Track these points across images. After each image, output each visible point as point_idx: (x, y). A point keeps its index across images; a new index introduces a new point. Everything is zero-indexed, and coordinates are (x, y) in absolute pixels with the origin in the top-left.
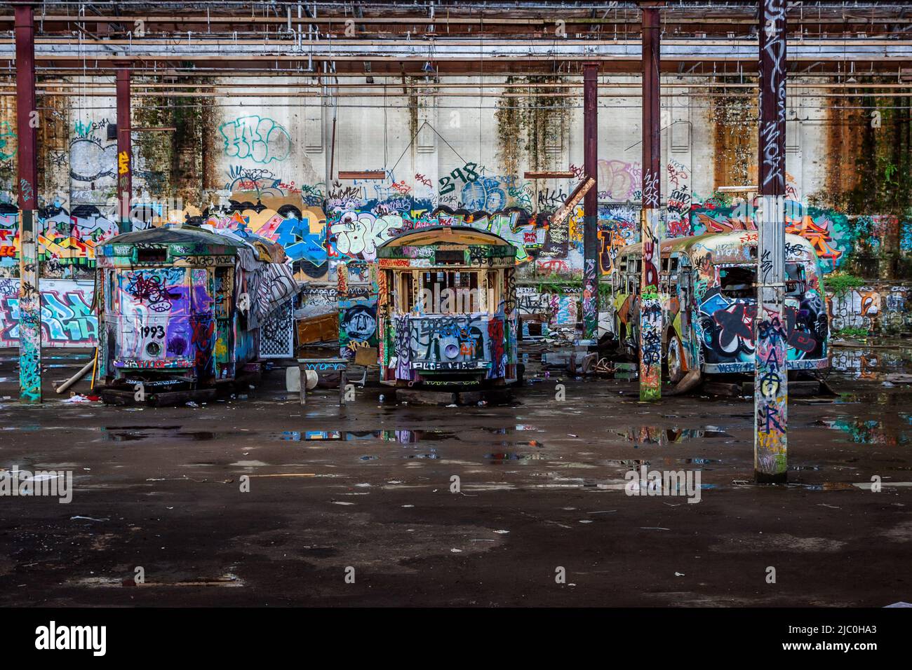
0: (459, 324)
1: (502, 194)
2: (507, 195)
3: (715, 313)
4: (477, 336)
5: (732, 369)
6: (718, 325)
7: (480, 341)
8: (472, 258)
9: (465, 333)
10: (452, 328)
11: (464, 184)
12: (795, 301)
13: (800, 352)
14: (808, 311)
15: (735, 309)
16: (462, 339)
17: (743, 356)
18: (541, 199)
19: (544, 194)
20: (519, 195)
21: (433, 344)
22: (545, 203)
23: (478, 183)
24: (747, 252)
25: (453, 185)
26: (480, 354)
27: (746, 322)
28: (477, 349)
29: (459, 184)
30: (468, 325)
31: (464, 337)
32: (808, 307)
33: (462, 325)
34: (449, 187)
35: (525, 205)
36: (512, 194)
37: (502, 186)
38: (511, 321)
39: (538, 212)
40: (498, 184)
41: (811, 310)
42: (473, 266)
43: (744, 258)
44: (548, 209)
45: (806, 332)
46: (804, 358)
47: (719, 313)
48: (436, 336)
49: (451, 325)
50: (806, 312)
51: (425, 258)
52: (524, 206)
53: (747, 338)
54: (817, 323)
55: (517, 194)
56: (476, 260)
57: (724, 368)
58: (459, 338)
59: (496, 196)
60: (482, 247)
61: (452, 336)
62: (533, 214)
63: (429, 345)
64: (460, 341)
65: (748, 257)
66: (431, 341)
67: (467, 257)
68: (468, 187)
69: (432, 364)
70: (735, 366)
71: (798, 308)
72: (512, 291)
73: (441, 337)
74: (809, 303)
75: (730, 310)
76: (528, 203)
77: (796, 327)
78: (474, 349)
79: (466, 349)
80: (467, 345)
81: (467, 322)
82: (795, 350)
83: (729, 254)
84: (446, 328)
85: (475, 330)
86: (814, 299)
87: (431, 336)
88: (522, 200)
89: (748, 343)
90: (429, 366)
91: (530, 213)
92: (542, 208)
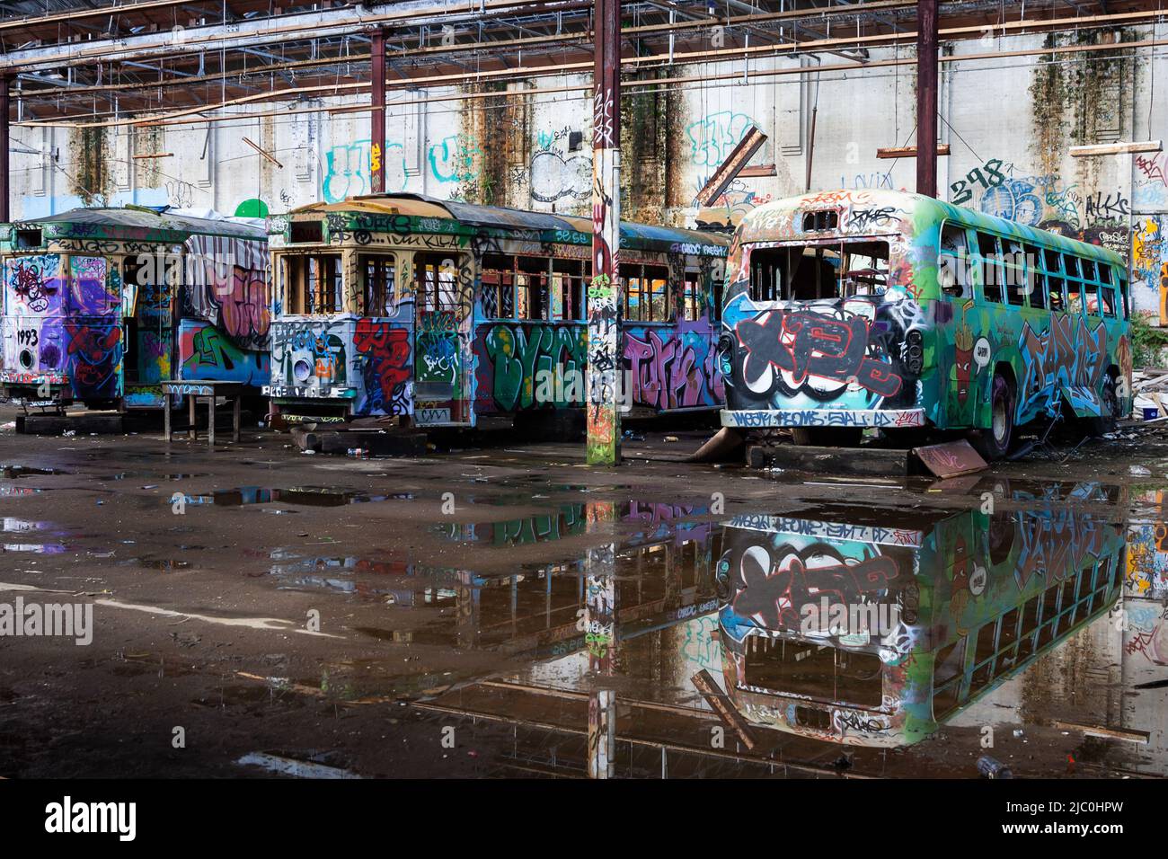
0: (314, 331)
1: (1036, 203)
2: (1044, 203)
3: (739, 325)
4: (337, 349)
5: (757, 421)
6: (741, 345)
7: (342, 356)
8: (332, 232)
9: (321, 345)
10: (306, 336)
11: (984, 190)
12: (868, 306)
13: (875, 396)
14: (889, 323)
15: (770, 318)
16: (318, 353)
17: (781, 399)
18: (1090, 207)
19: (1094, 200)
20: (1061, 203)
21: (286, 358)
22: (1095, 213)
23: (1004, 188)
24: (799, 222)
25: (969, 192)
26: (341, 376)
27: (785, 340)
28: (337, 369)
29: (977, 188)
30: (325, 332)
31: (321, 349)
32: (889, 317)
33: (318, 332)
34: (965, 194)
35: (1069, 217)
36: (1051, 202)
37: (1037, 191)
38: (462, 335)
39: (1086, 227)
40: (1032, 188)
41: (896, 323)
42: (333, 244)
43: (792, 232)
44: (1100, 222)
45: (884, 361)
46: (881, 408)
47: (743, 326)
48: (289, 347)
49: (304, 332)
50: (886, 325)
51: (280, 233)
52: (1068, 219)
53: (787, 369)
54: (903, 346)
55: (1058, 201)
56: (337, 235)
57: (744, 418)
58: (314, 351)
59: (1028, 205)
60: (342, 214)
61: (305, 348)
62: (1080, 231)
63: (282, 361)
64: (315, 356)
65: (799, 231)
66: (284, 355)
67: (325, 232)
68: (989, 193)
69: (278, 389)
70: (760, 416)
71: (872, 317)
72: (464, 289)
73: (294, 349)
74: (891, 310)
75: (762, 321)
76: (1074, 215)
77: (867, 352)
78: (333, 369)
79: (322, 369)
80: (324, 362)
81: (324, 327)
82: (865, 392)
83: (769, 226)
84: (299, 336)
85: (335, 341)
86: (899, 303)
87: (284, 348)
88: (1065, 210)
89: (788, 377)
90: (275, 392)
91: (1077, 229)
92: (1091, 222)
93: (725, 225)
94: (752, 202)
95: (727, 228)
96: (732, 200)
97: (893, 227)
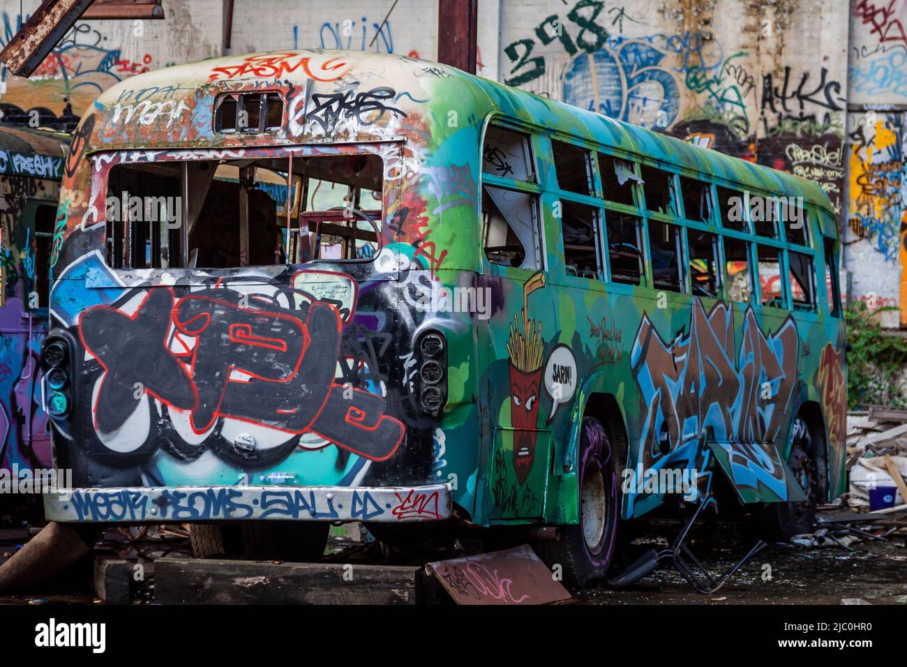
1: (668, 85)
2: (681, 87)
3: (84, 317)
5: (117, 509)
6: (88, 356)
11: (569, 59)
12: (340, 281)
13: (353, 459)
14: (381, 316)
15: (146, 304)
17: (166, 466)
18: (769, 96)
19: (778, 83)
20: (714, 87)
22: (779, 107)
23: (607, 57)
24: (205, 113)
25: (540, 61)
27: (177, 348)
29: (557, 59)
32: (381, 304)
34: (530, 66)
35: (729, 114)
36: (695, 84)
37: (669, 64)
39: (761, 134)
40: (659, 57)
41: (394, 315)
43: (193, 132)
44: (787, 125)
45: (372, 389)
46: (365, 483)
47: (94, 317)
50: (375, 320)
52: (727, 118)
53: (180, 406)
54: (409, 361)
55: (708, 84)
57: (90, 503)
59: (651, 90)
62: (750, 141)
65: (206, 131)
68: (579, 65)
70: (124, 500)
71: (349, 304)
74: (387, 291)
75: (130, 308)
76: (738, 110)
77: (339, 373)
82: (332, 452)
83: (147, 120)
86: (402, 276)
88: (722, 100)
89: (181, 422)
91: (743, 138)
92: (772, 123)
93: (59, 114)
94: (114, 69)
95: (61, 120)
96: (74, 64)
97: (391, 128)
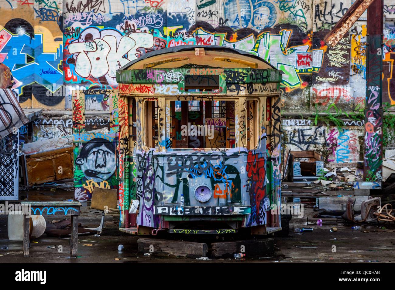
0: (212, 162)
1: (271, 9)
2: (277, 9)
4: (234, 176)
7: (237, 182)
8: (229, 84)
9: (219, 173)
10: (204, 166)
16: (216, 179)
18: (318, 14)
19: (321, 8)
20: (292, 10)
21: (181, 185)
22: (322, 19)
26: (237, 197)
28: (233, 192)
30: (223, 163)
31: (219, 177)
33: (216, 163)
35: (299, 21)
36: (284, 8)
38: (274, 159)
42: (229, 93)
44: (326, 26)
48: (185, 175)
49: (202, 163)
51: (173, 83)
52: (298, 23)
55: (289, 8)
56: (233, 87)
58: (212, 178)
59: (264, 10)
60: (240, 71)
61: (203, 176)
62: (308, 33)
63: (177, 186)
64: (213, 182)
66: (179, 182)
67: (222, 83)
69: (179, 209)
72: (275, 124)
73: (190, 176)
76: (303, 19)
78: (229, 192)
79: (220, 192)
80: (222, 187)
81: (222, 159)
84: (196, 166)
85: (232, 169)
87: (179, 175)
88: (295, 15)
90: (176, 211)
91: (305, 31)
92: (319, 26)
